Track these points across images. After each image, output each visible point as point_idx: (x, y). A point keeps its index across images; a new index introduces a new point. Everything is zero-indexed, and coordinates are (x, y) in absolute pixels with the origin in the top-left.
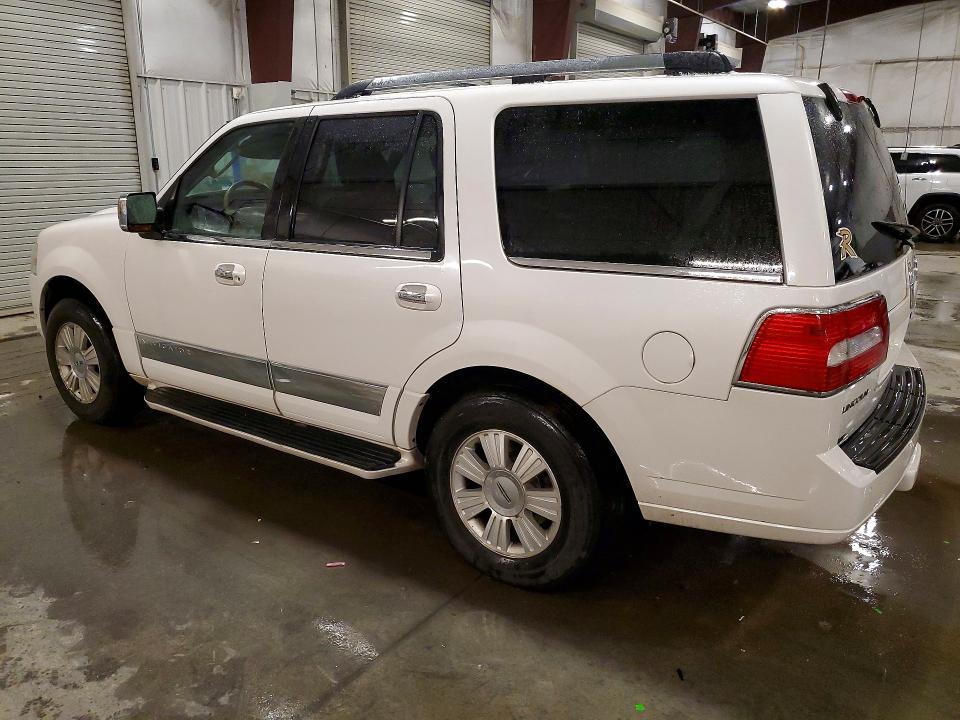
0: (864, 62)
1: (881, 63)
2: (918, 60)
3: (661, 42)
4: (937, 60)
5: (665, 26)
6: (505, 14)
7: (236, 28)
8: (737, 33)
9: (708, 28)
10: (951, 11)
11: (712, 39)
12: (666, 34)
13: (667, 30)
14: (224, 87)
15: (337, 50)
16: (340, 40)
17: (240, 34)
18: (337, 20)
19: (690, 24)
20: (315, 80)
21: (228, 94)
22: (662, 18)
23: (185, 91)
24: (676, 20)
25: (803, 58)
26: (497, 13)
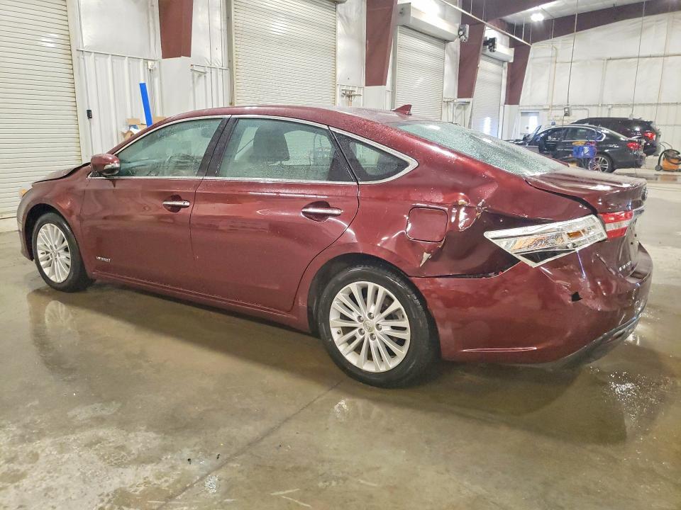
0: (599, 59)
1: (610, 59)
2: (639, 57)
3: (457, 41)
4: (650, 57)
5: (460, 30)
6: (347, 17)
7: (151, 19)
8: (510, 37)
9: (490, 33)
10: (659, 23)
11: (493, 41)
12: (460, 36)
13: (461, 33)
14: (142, 61)
15: (225, 37)
16: (227, 30)
17: (154, 23)
18: (225, 17)
19: (477, 29)
20: (209, 58)
21: (144, 65)
22: (458, 25)
23: (112, 62)
24: (468, 26)
25: (556, 56)
26: (341, 16)
